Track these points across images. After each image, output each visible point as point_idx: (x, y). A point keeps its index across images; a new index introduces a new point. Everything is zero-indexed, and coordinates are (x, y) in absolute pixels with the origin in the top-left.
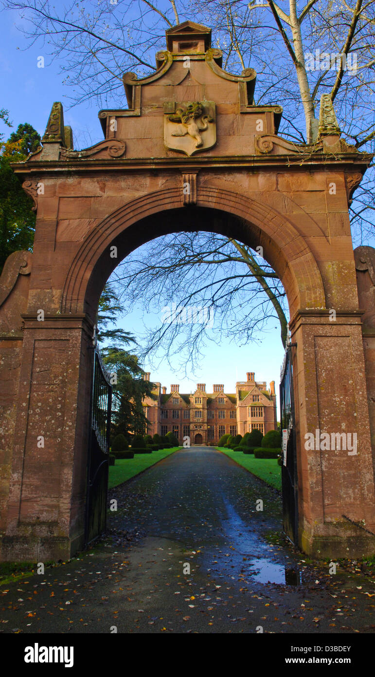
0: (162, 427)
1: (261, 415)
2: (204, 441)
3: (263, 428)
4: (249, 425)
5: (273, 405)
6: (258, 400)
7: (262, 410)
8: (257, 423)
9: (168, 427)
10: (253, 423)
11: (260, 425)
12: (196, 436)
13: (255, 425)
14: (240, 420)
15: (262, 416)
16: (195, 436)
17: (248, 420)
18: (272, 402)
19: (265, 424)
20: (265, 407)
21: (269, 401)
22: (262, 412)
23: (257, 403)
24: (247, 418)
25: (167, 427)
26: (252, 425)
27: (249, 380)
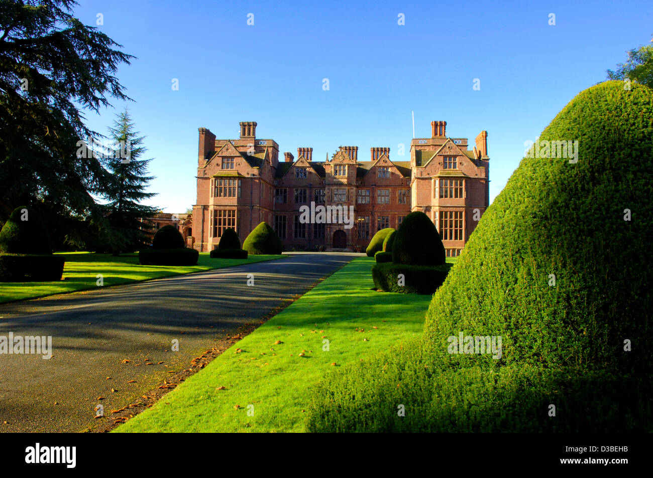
0: (277, 217)
1: (458, 194)
2: (350, 243)
3: (463, 219)
4: (435, 213)
5: (483, 176)
6: (455, 167)
7: (461, 185)
8: (451, 209)
9: (287, 218)
10: (445, 209)
11: (456, 213)
12: (335, 233)
13: (446, 213)
14: (418, 204)
15: (461, 196)
16: (332, 233)
17: (432, 204)
18: (483, 168)
19: (466, 213)
20: (468, 179)
21: (476, 168)
22: (461, 190)
23: (451, 172)
24: (430, 201)
25: (285, 217)
26: (441, 213)
27: (436, 134)
